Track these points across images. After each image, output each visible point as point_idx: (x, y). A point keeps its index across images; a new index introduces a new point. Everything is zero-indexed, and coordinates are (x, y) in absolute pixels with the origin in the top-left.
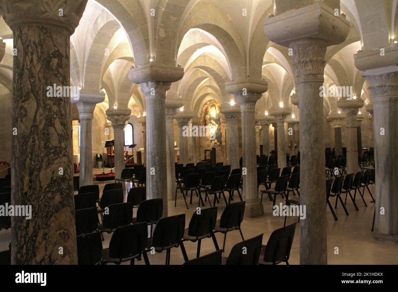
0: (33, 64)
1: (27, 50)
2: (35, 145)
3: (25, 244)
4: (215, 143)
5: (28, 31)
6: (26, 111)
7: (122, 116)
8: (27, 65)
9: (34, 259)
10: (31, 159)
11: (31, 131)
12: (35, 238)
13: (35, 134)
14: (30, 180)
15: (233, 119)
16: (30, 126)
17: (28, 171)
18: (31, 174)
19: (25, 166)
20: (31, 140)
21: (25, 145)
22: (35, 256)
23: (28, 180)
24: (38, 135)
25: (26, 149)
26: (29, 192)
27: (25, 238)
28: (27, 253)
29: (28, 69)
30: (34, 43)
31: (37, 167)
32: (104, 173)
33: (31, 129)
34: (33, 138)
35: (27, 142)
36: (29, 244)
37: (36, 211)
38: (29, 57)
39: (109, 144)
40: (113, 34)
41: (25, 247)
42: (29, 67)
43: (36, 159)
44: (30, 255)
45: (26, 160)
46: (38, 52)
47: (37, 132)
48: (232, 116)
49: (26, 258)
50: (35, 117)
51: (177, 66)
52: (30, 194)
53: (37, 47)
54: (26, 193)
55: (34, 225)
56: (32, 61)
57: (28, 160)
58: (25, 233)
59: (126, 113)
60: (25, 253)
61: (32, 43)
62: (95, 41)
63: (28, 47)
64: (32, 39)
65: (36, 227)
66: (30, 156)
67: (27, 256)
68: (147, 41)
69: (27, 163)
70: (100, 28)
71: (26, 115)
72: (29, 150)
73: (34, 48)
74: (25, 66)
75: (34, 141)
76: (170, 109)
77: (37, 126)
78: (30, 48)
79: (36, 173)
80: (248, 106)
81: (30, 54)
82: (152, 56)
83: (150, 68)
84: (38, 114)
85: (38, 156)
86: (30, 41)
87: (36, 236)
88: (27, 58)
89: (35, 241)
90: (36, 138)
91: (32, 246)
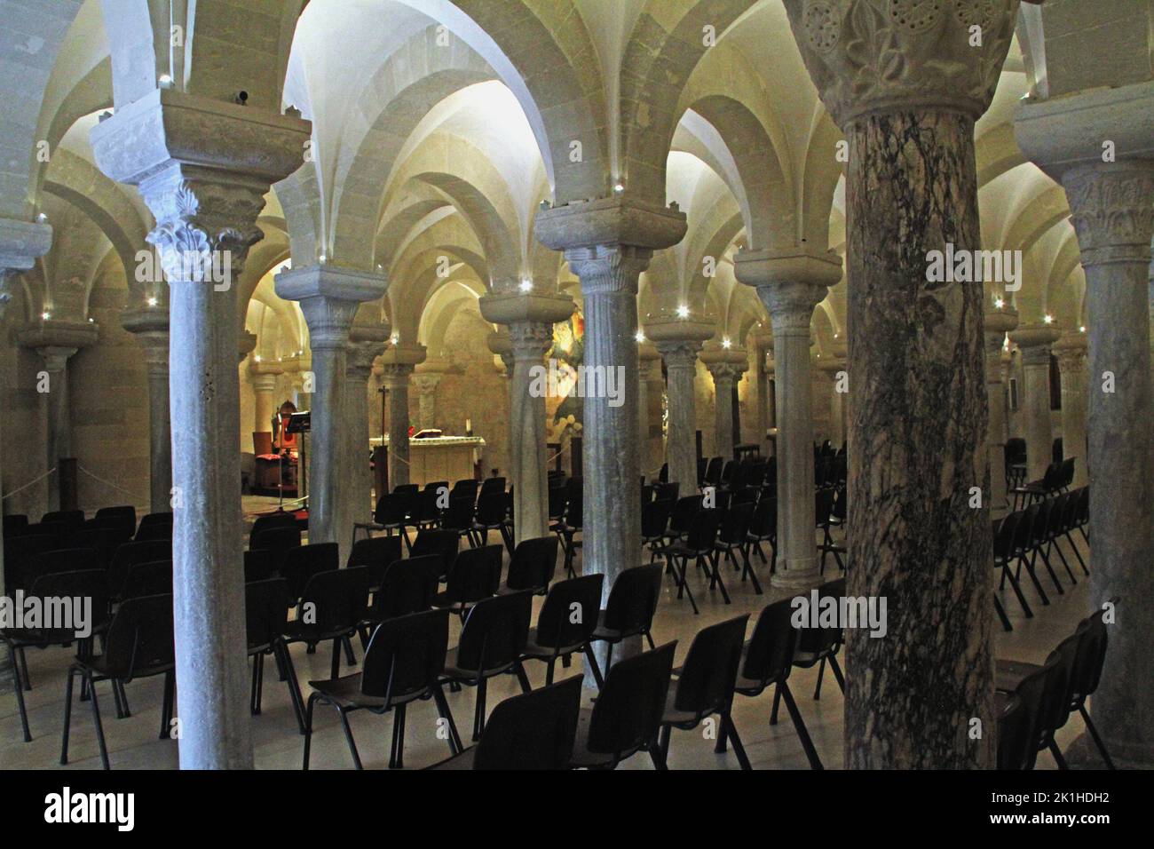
0: (951, 201)
1: (935, 170)
2: (963, 387)
3: (942, 620)
4: (569, 425)
5: (936, 123)
6: (941, 309)
7: (368, 342)
8: (936, 204)
9: (963, 656)
10: (957, 422)
11: (956, 356)
12: (965, 606)
13: (964, 365)
14: (956, 469)
15: (684, 356)
16: (954, 344)
17: (951, 450)
18: (957, 459)
19: (943, 439)
20: (956, 377)
21: (943, 389)
22: (965, 647)
23: (953, 470)
24: (968, 365)
25: (946, 397)
26: (953, 498)
27: (943, 607)
28: (946, 642)
29: (939, 212)
30: (950, 153)
31: (970, 439)
32: (281, 508)
33: (955, 351)
34: (961, 371)
35: (947, 383)
36: (952, 622)
37: (969, 543)
38: (940, 184)
39: (298, 425)
40: (430, 107)
41: (942, 626)
42: (942, 208)
43: (967, 422)
44: (953, 646)
45: (945, 424)
46: (957, 174)
47: (967, 359)
48: (681, 348)
49: (945, 653)
50: (962, 324)
51: (668, 206)
52: (957, 503)
53: (955, 163)
54: (947, 501)
55: (963, 576)
56: (947, 195)
57: (951, 423)
58: (944, 595)
59: (379, 334)
60: (942, 643)
61: (946, 155)
62: (379, 125)
63: (936, 160)
64: (946, 144)
65: (968, 580)
66: (955, 415)
67: (946, 649)
68: (603, 135)
69: (949, 430)
70: (400, 90)
71: (941, 319)
72: (952, 401)
73: (951, 164)
74: (932, 205)
75: (962, 380)
76: (539, 324)
77: (967, 345)
78: (941, 162)
79: (967, 453)
80: (795, 319)
81: (942, 178)
82: (616, 175)
83: (618, 209)
84: (967, 317)
85: (970, 414)
86: (941, 148)
87: (968, 601)
88: (936, 186)
89: (965, 612)
90: (965, 372)
91: (958, 624)
